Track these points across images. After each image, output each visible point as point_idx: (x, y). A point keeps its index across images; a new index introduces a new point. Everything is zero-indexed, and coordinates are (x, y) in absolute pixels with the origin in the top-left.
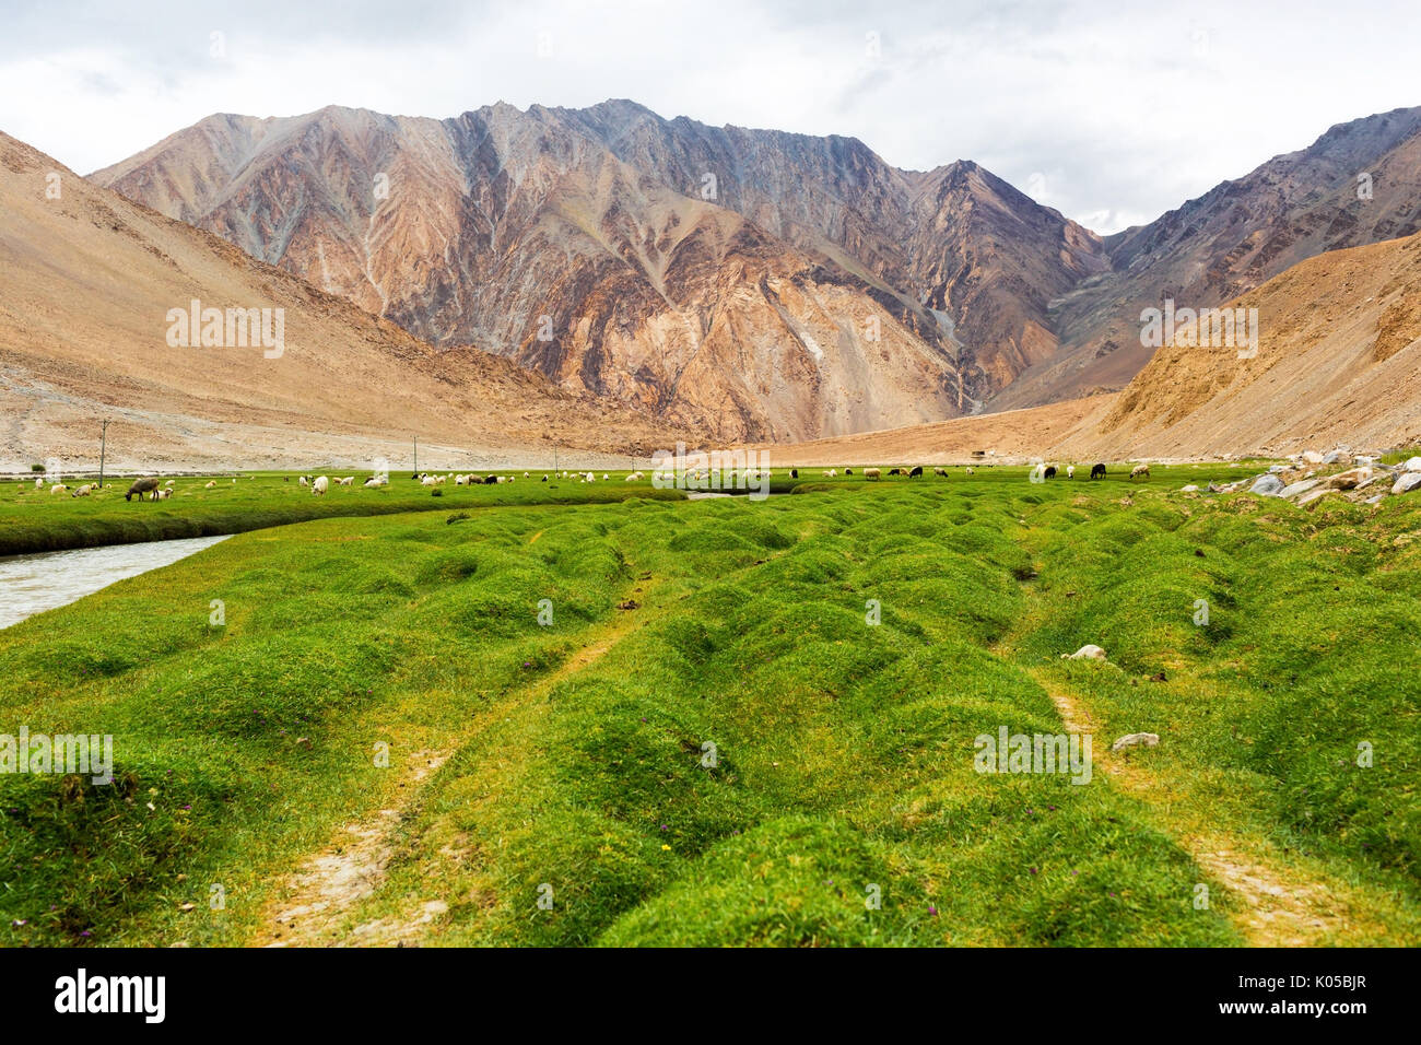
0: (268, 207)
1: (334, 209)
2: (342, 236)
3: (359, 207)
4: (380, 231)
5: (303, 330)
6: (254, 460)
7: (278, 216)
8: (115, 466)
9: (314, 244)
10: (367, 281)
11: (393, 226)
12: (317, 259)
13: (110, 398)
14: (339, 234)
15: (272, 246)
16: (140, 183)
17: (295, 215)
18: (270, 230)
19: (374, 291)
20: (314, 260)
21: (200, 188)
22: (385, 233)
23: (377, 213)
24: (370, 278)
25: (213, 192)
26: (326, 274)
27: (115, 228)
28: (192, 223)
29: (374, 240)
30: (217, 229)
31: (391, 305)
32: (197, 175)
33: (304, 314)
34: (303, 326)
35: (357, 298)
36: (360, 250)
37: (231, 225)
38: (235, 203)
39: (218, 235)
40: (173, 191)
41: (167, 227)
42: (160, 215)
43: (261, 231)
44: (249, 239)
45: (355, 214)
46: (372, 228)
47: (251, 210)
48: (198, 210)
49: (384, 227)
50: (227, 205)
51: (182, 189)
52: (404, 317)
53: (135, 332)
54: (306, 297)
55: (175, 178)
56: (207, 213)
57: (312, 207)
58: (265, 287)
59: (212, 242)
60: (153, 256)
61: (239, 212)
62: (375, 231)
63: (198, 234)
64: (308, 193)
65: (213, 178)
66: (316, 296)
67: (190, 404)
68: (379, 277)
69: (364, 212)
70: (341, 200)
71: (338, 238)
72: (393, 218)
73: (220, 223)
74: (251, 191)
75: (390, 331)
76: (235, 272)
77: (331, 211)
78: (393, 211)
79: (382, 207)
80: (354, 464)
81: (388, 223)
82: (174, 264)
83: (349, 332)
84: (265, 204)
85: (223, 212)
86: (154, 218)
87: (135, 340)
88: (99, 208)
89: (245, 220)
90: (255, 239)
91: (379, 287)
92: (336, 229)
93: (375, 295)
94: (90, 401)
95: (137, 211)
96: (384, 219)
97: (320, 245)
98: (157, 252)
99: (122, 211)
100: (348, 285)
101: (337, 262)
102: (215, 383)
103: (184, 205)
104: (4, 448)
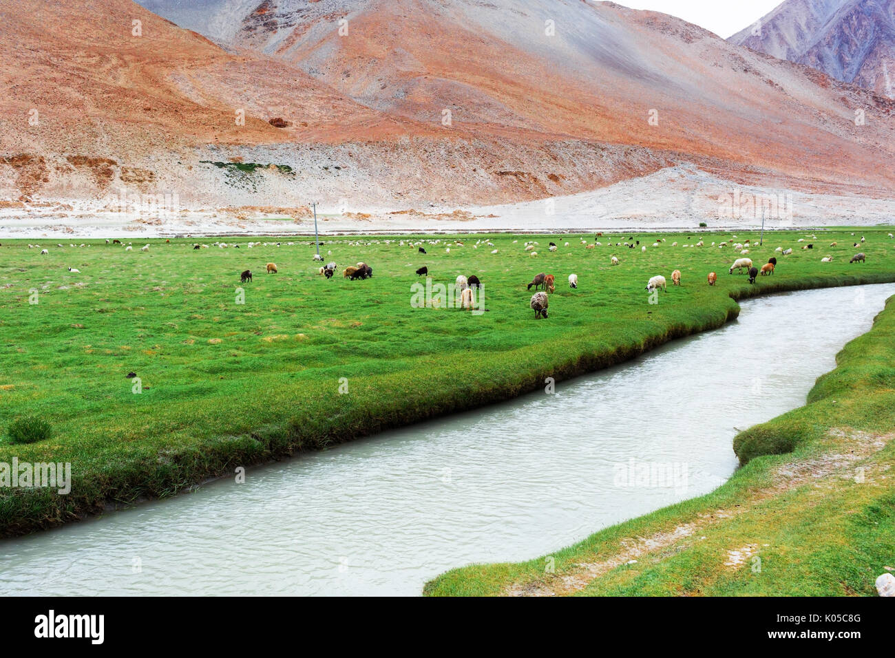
0: (847, 43)
6: (835, 219)
7: (854, 48)
8: (744, 223)
9: (880, 64)
12: (882, 75)
13: (741, 180)
15: (847, 69)
16: (761, 39)
17: (867, 45)
18: (848, 59)
20: (880, 76)
21: (801, 36)
25: (809, 37)
26: (888, 85)
27: (746, 71)
28: (794, 61)
30: (811, 62)
32: (798, 28)
33: (871, 116)
37: (820, 58)
38: (824, 43)
39: (811, 67)
40: (782, 40)
41: (777, 65)
42: (774, 58)
43: (841, 60)
44: (832, 66)
47: (835, 47)
48: (798, 51)
50: (818, 45)
51: (788, 38)
53: (756, 137)
54: (873, 104)
55: (784, 32)
56: (805, 52)
57: (879, 38)
58: (843, 99)
59: (808, 72)
60: (769, 87)
61: (826, 49)
63: (799, 68)
64: (877, 29)
65: (809, 28)
66: (880, 102)
67: (791, 182)
73: (814, 58)
74: (835, 33)
76: (822, 90)
82: (782, 89)
84: (844, 41)
85: (815, 50)
86: (769, 61)
87: (756, 141)
88: (736, 59)
89: (830, 53)
90: (836, 65)
94: (730, 182)
95: (759, 57)
97: (885, 65)
98: (771, 83)
99: (750, 58)
102: (807, 167)
103: (789, 49)
104: (683, 213)
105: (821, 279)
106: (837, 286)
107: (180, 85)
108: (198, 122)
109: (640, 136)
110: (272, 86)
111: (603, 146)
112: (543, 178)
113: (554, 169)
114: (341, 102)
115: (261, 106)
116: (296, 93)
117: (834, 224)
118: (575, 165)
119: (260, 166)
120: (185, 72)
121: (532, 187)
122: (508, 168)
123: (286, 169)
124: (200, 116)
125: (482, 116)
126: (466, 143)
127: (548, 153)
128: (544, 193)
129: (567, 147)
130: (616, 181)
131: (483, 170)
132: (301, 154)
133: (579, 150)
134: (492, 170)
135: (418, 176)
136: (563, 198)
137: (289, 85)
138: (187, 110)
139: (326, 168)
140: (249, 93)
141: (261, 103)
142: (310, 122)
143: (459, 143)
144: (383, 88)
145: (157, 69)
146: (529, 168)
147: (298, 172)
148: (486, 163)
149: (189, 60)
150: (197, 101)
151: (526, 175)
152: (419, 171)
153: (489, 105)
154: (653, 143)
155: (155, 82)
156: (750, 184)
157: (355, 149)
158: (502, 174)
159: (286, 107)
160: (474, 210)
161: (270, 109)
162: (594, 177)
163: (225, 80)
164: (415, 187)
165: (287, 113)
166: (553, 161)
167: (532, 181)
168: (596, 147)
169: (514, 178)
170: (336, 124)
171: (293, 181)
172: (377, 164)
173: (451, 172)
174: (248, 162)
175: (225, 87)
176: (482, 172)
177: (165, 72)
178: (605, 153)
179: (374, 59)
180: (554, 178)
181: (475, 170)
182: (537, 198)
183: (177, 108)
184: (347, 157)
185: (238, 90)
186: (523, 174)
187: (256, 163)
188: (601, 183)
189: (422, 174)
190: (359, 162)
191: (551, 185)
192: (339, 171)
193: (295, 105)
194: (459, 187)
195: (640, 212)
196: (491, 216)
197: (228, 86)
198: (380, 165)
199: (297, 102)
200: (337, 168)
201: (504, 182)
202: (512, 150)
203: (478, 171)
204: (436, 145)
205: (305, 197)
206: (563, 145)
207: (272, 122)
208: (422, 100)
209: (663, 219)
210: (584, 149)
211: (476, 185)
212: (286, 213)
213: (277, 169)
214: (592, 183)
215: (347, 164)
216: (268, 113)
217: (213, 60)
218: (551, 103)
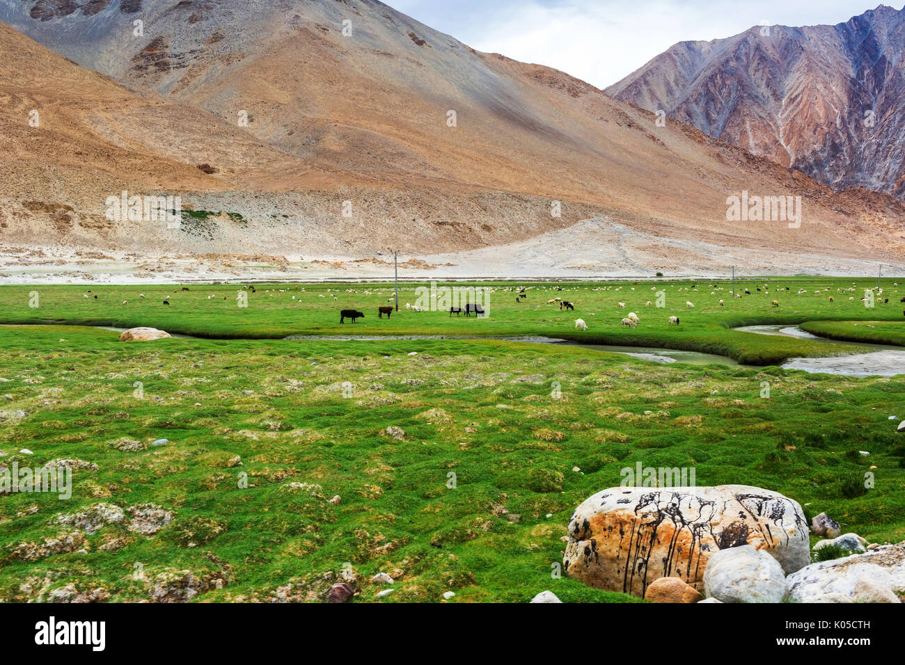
0: (713, 100)
1: (757, 97)
2: (762, 115)
3: (774, 94)
4: (790, 109)
7: (719, 105)
9: (744, 122)
10: (780, 145)
11: (798, 104)
12: (746, 132)
14: (760, 114)
15: (715, 125)
16: (633, 93)
17: (731, 103)
18: (714, 116)
19: (785, 151)
20: (744, 133)
21: (670, 92)
22: (793, 110)
23: (786, 97)
24: (782, 142)
25: (677, 94)
26: (752, 143)
27: (629, 125)
29: (785, 115)
30: (681, 117)
31: (797, 160)
32: (667, 84)
33: (743, 172)
35: (774, 157)
36: (775, 124)
37: (689, 114)
38: (692, 100)
39: (682, 122)
40: (653, 96)
43: (708, 116)
44: (700, 121)
45: (772, 99)
46: (783, 108)
47: (702, 104)
48: (668, 106)
49: (792, 107)
50: (686, 102)
51: (658, 94)
52: (806, 168)
54: (745, 160)
55: (654, 88)
56: (674, 108)
57: (742, 97)
58: (718, 155)
59: (685, 128)
60: (651, 141)
61: (694, 105)
62: (786, 109)
64: (739, 88)
65: (677, 85)
66: (751, 158)
68: (788, 141)
69: (777, 97)
70: (763, 90)
71: (760, 117)
72: (798, 99)
73: (683, 114)
74: (701, 90)
75: (801, 179)
76: (699, 146)
77: (755, 98)
78: (799, 94)
79: (789, 93)
81: (795, 103)
82: (663, 144)
83: (774, 181)
84: (710, 98)
85: (684, 106)
86: (650, 117)
87: (647, 195)
88: (620, 114)
89: (698, 109)
90: (703, 122)
91: (788, 148)
92: (759, 110)
93: (785, 154)
96: (792, 100)
97: (748, 122)
98: (653, 138)
99: (632, 114)
100: (766, 148)
101: (759, 133)
102: (698, 219)
103: (660, 104)
104: (624, 263)
107: (99, 129)
108: (134, 168)
109: (544, 187)
110: (191, 131)
111: (526, 198)
112: (477, 228)
113: (485, 219)
114: (262, 149)
115: (185, 151)
116: (216, 139)
118: (503, 217)
119: (212, 213)
120: (102, 115)
121: (468, 237)
122: (445, 218)
123: (236, 217)
124: (133, 161)
125: (397, 165)
126: (402, 193)
127: (479, 204)
128: (478, 243)
129: (494, 198)
130: (542, 232)
131: (422, 220)
132: (247, 202)
133: (504, 202)
134: (430, 220)
135: (362, 225)
136: (499, 248)
137: (209, 130)
138: (119, 155)
139: (275, 217)
140: (170, 138)
141: (184, 148)
142: (236, 168)
143: (395, 194)
144: (290, 134)
145: (73, 111)
146: (462, 218)
147: (249, 220)
148: (423, 213)
149: (103, 102)
150: (120, 145)
151: (461, 226)
152: (362, 221)
153: (402, 155)
154: (559, 195)
155: (75, 125)
156: (664, 236)
157: (299, 198)
158: (440, 224)
159: (209, 153)
160: (429, 259)
161: (194, 154)
162: (522, 227)
163: (144, 124)
164: (361, 235)
165: (212, 158)
166: (484, 212)
167: (468, 230)
168: (520, 199)
169: (451, 227)
170: (262, 171)
171: (245, 229)
172: (321, 213)
173: (391, 221)
174: (199, 209)
175: (145, 131)
176: (421, 222)
177: (82, 114)
178: (529, 205)
179: (278, 106)
180: (486, 228)
181: (414, 220)
182: (474, 248)
183: (108, 153)
184: (293, 206)
185: (158, 134)
186: (458, 224)
187: (208, 210)
188: (529, 234)
189: (366, 223)
190: (305, 210)
191: (484, 235)
192: (288, 220)
193: (219, 151)
194: (401, 236)
195: (586, 262)
196: (449, 265)
197: (147, 131)
198: (324, 214)
199: (220, 148)
200: (285, 216)
201: (443, 232)
202: (445, 201)
203: (417, 221)
204: (375, 194)
205: (260, 245)
206: (490, 196)
207: (200, 167)
208: (335, 148)
209: (611, 269)
210: (510, 201)
211: (417, 234)
213: (228, 217)
214: (521, 234)
215: (294, 213)
216: (193, 159)
217: (127, 103)
218: (457, 153)
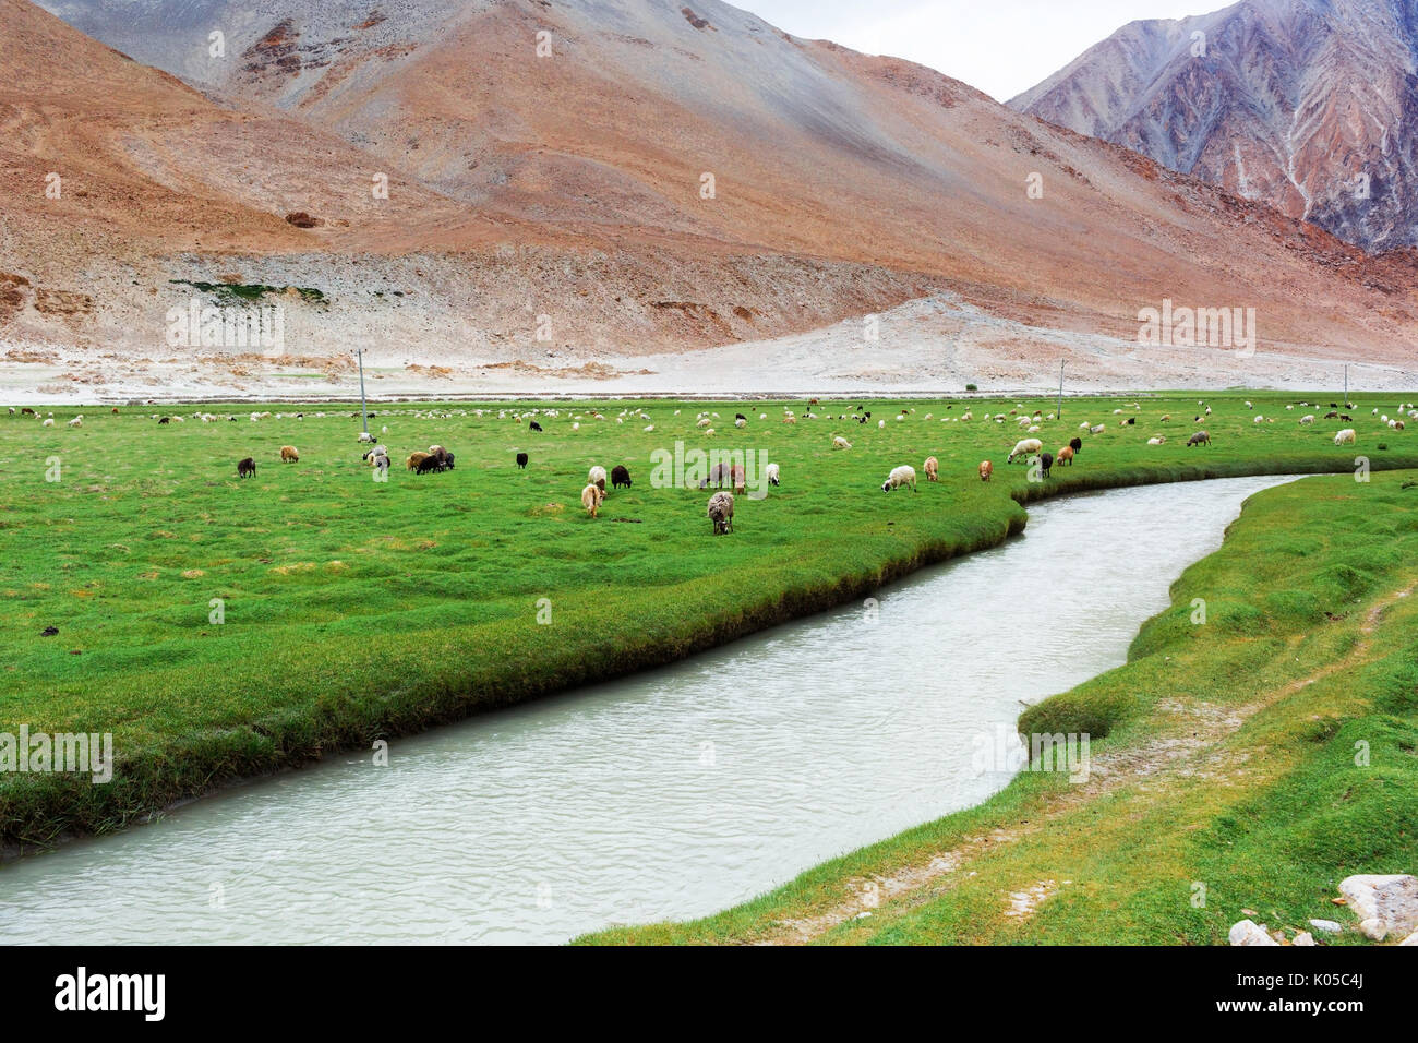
0: (1182, 113)
1: (1253, 107)
2: (1262, 135)
3: (1282, 102)
4: (1306, 126)
5: (1216, 240)
6: (1167, 379)
7: (1192, 121)
8: (1034, 385)
9: (1231, 147)
10: (1288, 182)
11: (1319, 119)
12: (1233, 163)
13: (1029, 319)
14: (1258, 134)
15: (1183, 153)
16: (1056, 103)
17: (1211, 118)
18: (1183, 138)
19: (1297, 192)
20: (1230, 165)
21: (1114, 101)
22: (1311, 127)
23: (1301, 107)
24: (1292, 178)
25: (1126, 104)
26: (1243, 179)
27: (1033, 152)
28: (1105, 138)
29: (1298, 134)
30: (1130, 142)
31: (1316, 207)
32: (1111, 88)
33: (1218, 225)
34: (1216, 236)
35: (1279, 203)
36: (1281, 149)
37: (1144, 136)
38: (1148, 113)
39: (1130, 148)
40: (1087, 107)
41: (1081, 145)
42: (1074, 133)
43: (1173, 138)
44: (1161, 150)
45: (1277, 110)
46: (1295, 123)
47: (1165, 119)
48: (1110, 124)
49: (1309, 121)
50: (1140, 116)
51: (1096, 105)
52: (1330, 220)
53: (1050, 253)
54: (1221, 206)
55: (1089, 94)
56: (1120, 126)
57: (1229, 108)
58: (1178, 198)
59: (1126, 156)
60: (1068, 176)
61: (1152, 121)
62: (1300, 126)
63: (1111, 149)
64: (1225, 93)
65: (1126, 89)
66: (1231, 203)
67: (1103, 323)
68: (1301, 177)
69: (1286, 106)
70: (1264, 96)
71: (1258, 138)
72: (1320, 110)
73: (1134, 135)
74: (1165, 97)
75: (1313, 235)
76: (1146, 184)
77: (1249, 109)
78: (1321, 101)
79: (1306, 100)
80: (1270, 383)
81: (1315, 116)
82: (1088, 181)
83: (1267, 239)
84: (1179, 110)
85: (1136, 123)
86: (1069, 138)
87: (1050, 260)
88: (1019, 134)
89: (1158, 128)
90: (1167, 148)
91: (1301, 188)
92: (1255, 128)
93: (1297, 198)
94: (1011, 322)
95: (1053, 132)
96: (1310, 111)
97: (1237, 148)
98: (1071, 171)
99: (1040, 134)
100: (1265, 187)
101: (1254, 165)
102: (1126, 300)
103: (1097, 120)
104: (941, 368)
105: (1147, 471)
106: (1171, 481)
107: (137, 156)
108: (169, 217)
109: (874, 249)
110: (291, 161)
111: (819, 264)
112: (726, 313)
113: (743, 298)
114: (403, 189)
115: (273, 192)
116: (330, 173)
117: (1167, 388)
118: (775, 294)
119: (271, 289)
120: (146, 136)
121: (709, 329)
122: (672, 297)
123: (313, 296)
124: (171, 206)
125: (629, 214)
126: (604, 256)
127: (734, 273)
128: (726, 336)
129: (763, 264)
130: (840, 319)
131: (632, 300)
132: (338, 271)
133: (781, 270)
134: (647, 299)
135: (529, 308)
136: (758, 344)
137: (319, 160)
138: (150, 198)
139: (380, 294)
140: (252, 171)
141: (272, 187)
142: (353, 219)
143: (594, 256)
144: (471, 168)
145: (98, 130)
146: (703, 296)
147: (333, 300)
148: (636, 288)
149: (153, 115)
150: (165, 183)
151: (699, 309)
152: (529, 302)
153: (641, 198)
154: (896, 260)
155: (96, 151)
156: (1041, 325)
157: (426, 264)
158: (661, 305)
159: (313, 195)
160: (617, 362)
161: (288, 197)
162: (806, 311)
163: (214, 150)
164: (524, 325)
165: (317, 204)
166: (741, 287)
167: (709, 318)
168: (807, 265)
169: (680, 312)
170: (395, 223)
171: (324, 315)
172: (461, 288)
173: (580, 302)
174: (251, 283)
175: (212, 161)
176: (631, 303)
177: (113, 134)
178: (822, 275)
179: (457, 123)
180: (743, 312)
181: (618, 300)
182: (717, 345)
183: (132, 193)
184: (415, 277)
185: (234, 166)
186: (694, 306)
187: (264, 285)
188: (816, 321)
189: (535, 305)
190: (434, 284)
191: (737, 324)
192: (401, 300)
193: (329, 193)
194: (593, 326)
195: (876, 367)
196: (645, 372)
197: (216, 160)
198: (467, 290)
199: (332, 187)
200: (397, 294)
201: (665, 319)
202: (676, 268)
203: (624, 301)
204: (558, 258)
205: (344, 340)
206: (757, 261)
207: (291, 219)
208: (533, 187)
209: (912, 379)
210: (789, 269)
211: (621, 322)
212: (315, 366)
213: (298, 294)
214: (800, 321)
215: (415, 288)
216: (284, 205)
217: (194, 117)
218: (737, 196)
